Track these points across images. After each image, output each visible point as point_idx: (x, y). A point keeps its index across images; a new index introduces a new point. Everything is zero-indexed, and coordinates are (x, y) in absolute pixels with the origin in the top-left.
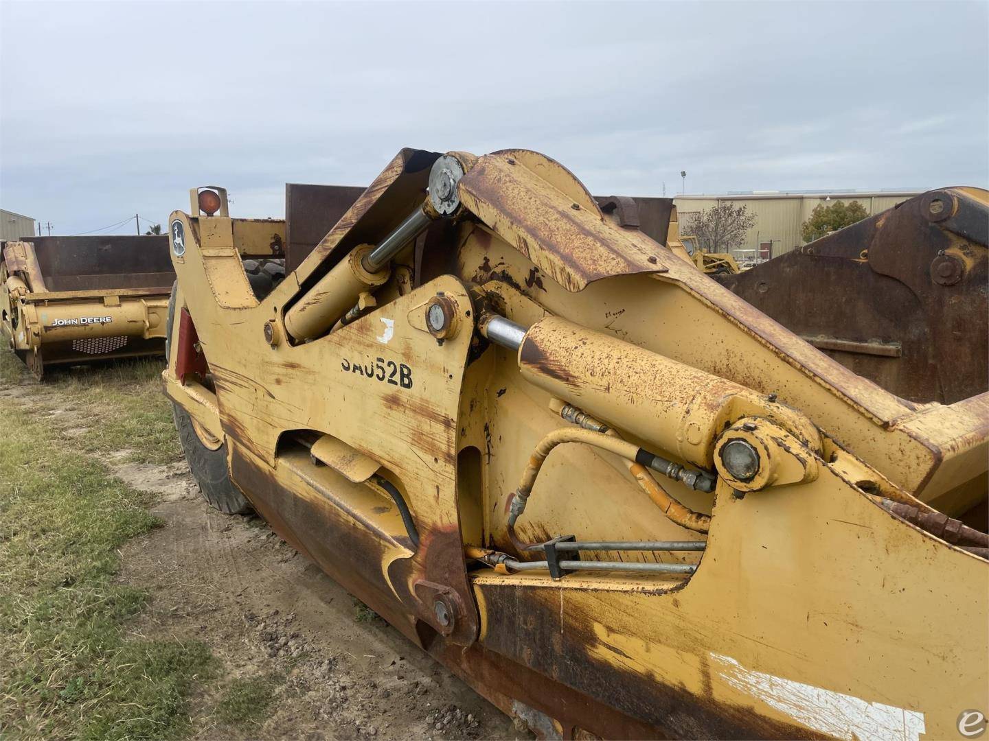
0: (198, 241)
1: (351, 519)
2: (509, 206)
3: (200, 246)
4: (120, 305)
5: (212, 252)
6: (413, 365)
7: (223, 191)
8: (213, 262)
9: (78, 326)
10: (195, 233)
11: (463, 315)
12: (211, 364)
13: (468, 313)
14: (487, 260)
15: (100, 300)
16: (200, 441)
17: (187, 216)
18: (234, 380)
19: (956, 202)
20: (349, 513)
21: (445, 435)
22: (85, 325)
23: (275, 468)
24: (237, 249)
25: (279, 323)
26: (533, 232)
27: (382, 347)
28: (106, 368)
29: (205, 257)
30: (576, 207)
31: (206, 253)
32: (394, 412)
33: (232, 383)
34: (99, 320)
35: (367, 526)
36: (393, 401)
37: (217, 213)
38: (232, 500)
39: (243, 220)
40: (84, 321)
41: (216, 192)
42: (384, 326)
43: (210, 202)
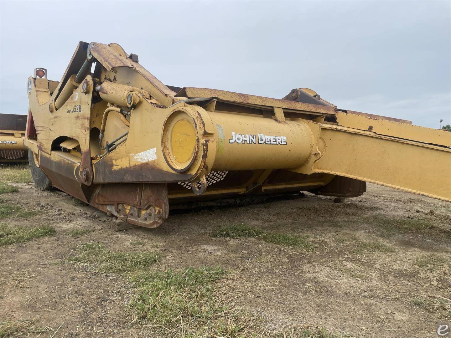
0: (35, 85)
1: (68, 161)
2: (101, 53)
3: (36, 87)
4: (21, 137)
5: (40, 89)
6: (81, 105)
7: (46, 70)
8: (40, 93)
9: (2, 144)
10: (35, 83)
11: (91, 85)
12: (36, 127)
13: (92, 84)
14: (106, 76)
15: (13, 135)
16: (36, 166)
17: (33, 78)
18: (42, 129)
19: (299, 92)
20: (67, 160)
21: (87, 122)
22: (5, 144)
23: (51, 155)
24: (49, 90)
25: (53, 104)
26: (104, 58)
27: (75, 102)
28: (13, 165)
29: (37, 91)
30: (120, 55)
31: (37, 89)
32: (78, 121)
33: (41, 131)
34: (11, 142)
35: (71, 162)
36: (77, 117)
37: (44, 77)
38: (44, 184)
39: (52, 81)
40: (5, 142)
41: (44, 71)
42: (76, 95)
43: (41, 73)
